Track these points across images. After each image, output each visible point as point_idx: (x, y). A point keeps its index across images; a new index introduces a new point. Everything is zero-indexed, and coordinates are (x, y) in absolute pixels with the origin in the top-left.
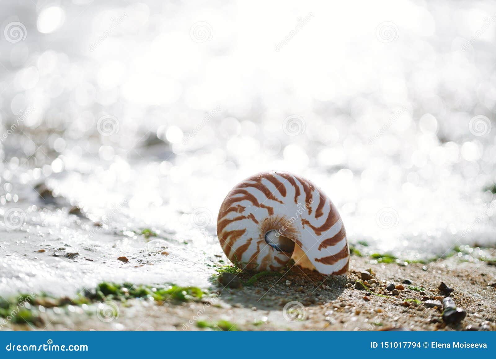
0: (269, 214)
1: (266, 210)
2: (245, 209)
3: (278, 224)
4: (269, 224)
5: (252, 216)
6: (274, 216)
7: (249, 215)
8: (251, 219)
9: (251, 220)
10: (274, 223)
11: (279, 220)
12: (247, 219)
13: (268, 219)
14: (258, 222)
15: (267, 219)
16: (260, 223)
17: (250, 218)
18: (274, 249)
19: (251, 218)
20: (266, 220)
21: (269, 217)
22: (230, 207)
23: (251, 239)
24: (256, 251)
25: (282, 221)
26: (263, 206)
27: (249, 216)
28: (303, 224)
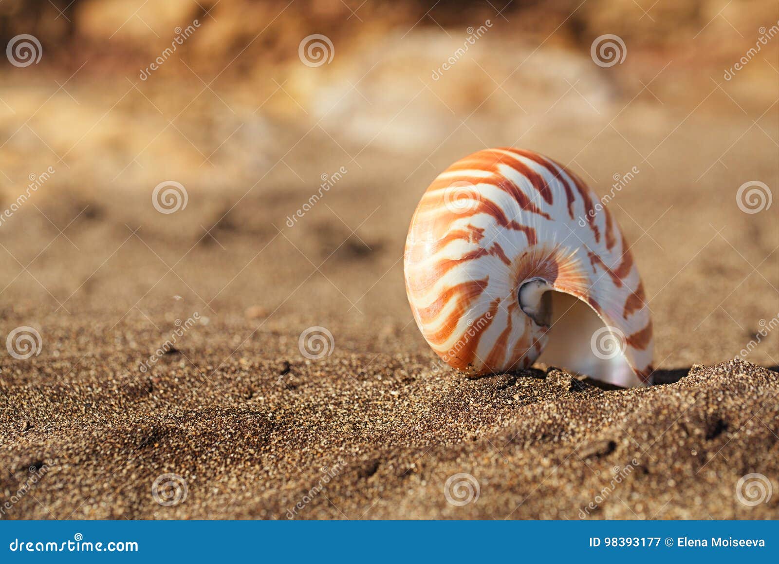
0: (529, 243)
1: (523, 234)
2: (483, 234)
3: (545, 265)
4: (529, 265)
5: (497, 250)
6: (539, 247)
7: (493, 246)
8: (498, 256)
9: (497, 258)
10: (537, 262)
11: (548, 256)
12: (489, 256)
13: (528, 255)
14: (510, 262)
15: (526, 254)
16: (514, 264)
17: (495, 253)
18: (533, 322)
19: (497, 253)
20: (523, 256)
21: (529, 251)
22: (450, 230)
23: (499, 300)
24: (506, 326)
25: (552, 259)
26: (516, 226)
27: (492, 248)
28: (592, 263)
